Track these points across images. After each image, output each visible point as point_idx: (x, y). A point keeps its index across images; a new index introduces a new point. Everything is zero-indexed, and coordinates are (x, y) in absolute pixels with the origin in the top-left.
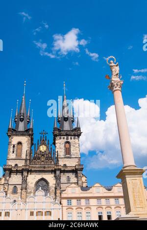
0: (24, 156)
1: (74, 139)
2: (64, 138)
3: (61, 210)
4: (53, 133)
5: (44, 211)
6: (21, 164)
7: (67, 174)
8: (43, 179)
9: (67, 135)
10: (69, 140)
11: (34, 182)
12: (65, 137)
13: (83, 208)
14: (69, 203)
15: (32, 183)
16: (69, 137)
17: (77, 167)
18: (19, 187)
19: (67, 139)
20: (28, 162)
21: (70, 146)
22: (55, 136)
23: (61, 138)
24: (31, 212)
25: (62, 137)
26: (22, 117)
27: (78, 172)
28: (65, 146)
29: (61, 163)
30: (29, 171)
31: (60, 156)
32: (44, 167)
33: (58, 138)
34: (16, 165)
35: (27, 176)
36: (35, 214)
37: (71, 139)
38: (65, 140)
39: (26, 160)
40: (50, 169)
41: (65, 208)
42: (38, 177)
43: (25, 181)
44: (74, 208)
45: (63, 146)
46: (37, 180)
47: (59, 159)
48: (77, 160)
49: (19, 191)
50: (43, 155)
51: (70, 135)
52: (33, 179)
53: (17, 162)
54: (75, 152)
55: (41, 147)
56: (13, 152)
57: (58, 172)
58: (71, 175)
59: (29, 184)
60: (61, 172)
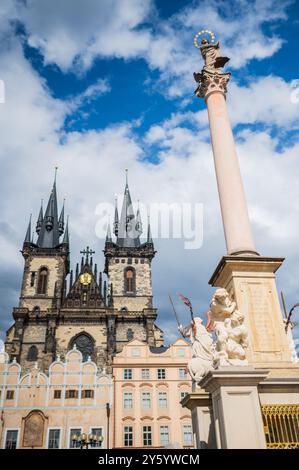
0: (50, 292)
1: (142, 262)
2: (123, 262)
3: (112, 388)
4: (105, 252)
5: (80, 390)
6: (45, 306)
7: (128, 326)
8: (83, 334)
9: (129, 255)
10: (133, 265)
11: (68, 338)
12: (126, 259)
13: (154, 384)
14: (128, 375)
15: (64, 341)
16: (133, 259)
17: (146, 313)
18: (40, 348)
19: (130, 262)
20: (58, 302)
21: (134, 275)
22: (108, 257)
23: (117, 262)
24: (56, 392)
25: (121, 259)
26: (49, 223)
27: (148, 321)
28: (125, 276)
29: (118, 305)
30: (60, 320)
31: (116, 292)
32: (87, 313)
33: (112, 260)
34: (37, 308)
35: (55, 328)
36: (63, 394)
37: (136, 262)
38: (126, 265)
39: (54, 299)
40: (97, 316)
41: (119, 385)
42: (76, 330)
43: (51, 336)
44: (137, 384)
45: (121, 275)
46: (73, 334)
47: (114, 299)
48: (146, 300)
49: (40, 354)
50: (85, 291)
51: (135, 256)
52: (65, 333)
53: (39, 303)
54: (143, 286)
55: (82, 276)
56: (32, 285)
57: (111, 322)
58: (134, 327)
59: (59, 342)
60: (117, 320)
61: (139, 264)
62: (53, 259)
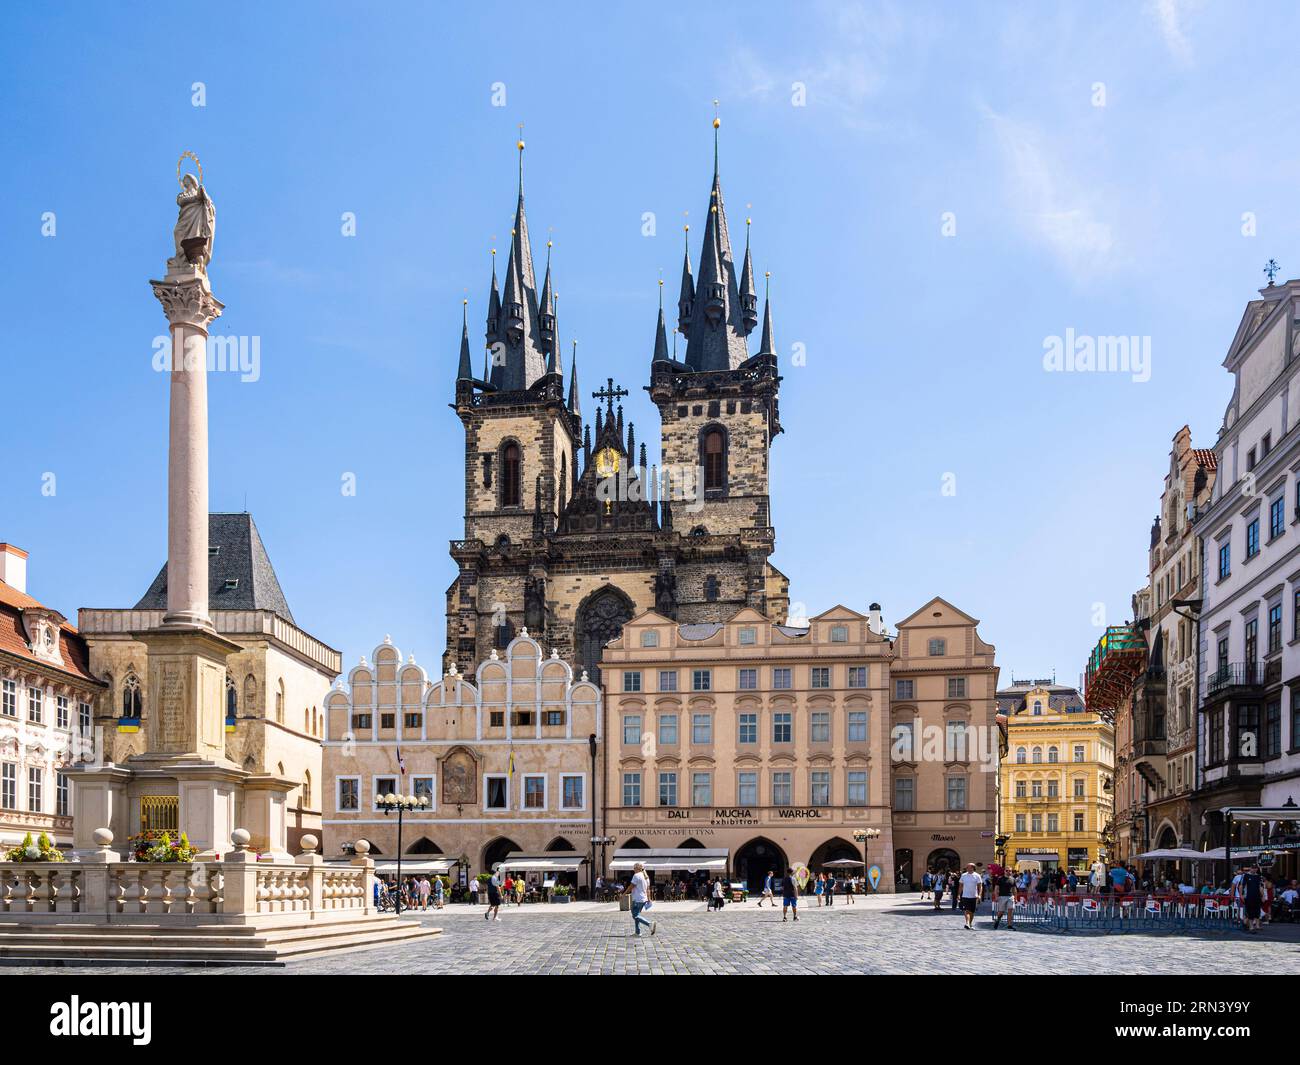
0: (528, 499)
1: (746, 409)
2: (698, 411)
4: (651, 390)
6: (519, 533)
7: (708, 569)
8: (607, 591)
9: (712, 394)
10: (723, 419)
11: (577, 601)
12: (705, 405)
15: (567, 607)
16: (724, 403)
17: (747, 539)
18: (519, 624)
21: (725, 445)
22: (661, 402)
23: (683, 412)
25: (690, 406)
26: (512, 322)
27: (753, 557)
28: (702, 447)
29: (682, 524)
30: (555, 562)
32: (616, 544)
33: (671, 411)
34: (503, 539)
35: (544, 581)
37: (731, 410)
38: (704, 420)
39: (537, 516)
40: (637, 552)
42: (593, 582)
43: (535, 598)
45: (692, 448)
46: (584, 592)
47: (676, 509)
48: (752, 506)
51: (727, 394)
52: (569, 590)
53: (506, 526)
54: (745, 471)
55: (601, 457)
56: (487, 484)
57: (666, 562)
58: (720, 571)
59: (557, 610)
60: (681, 559)
61: (738, 415)
62: (529, 420)
